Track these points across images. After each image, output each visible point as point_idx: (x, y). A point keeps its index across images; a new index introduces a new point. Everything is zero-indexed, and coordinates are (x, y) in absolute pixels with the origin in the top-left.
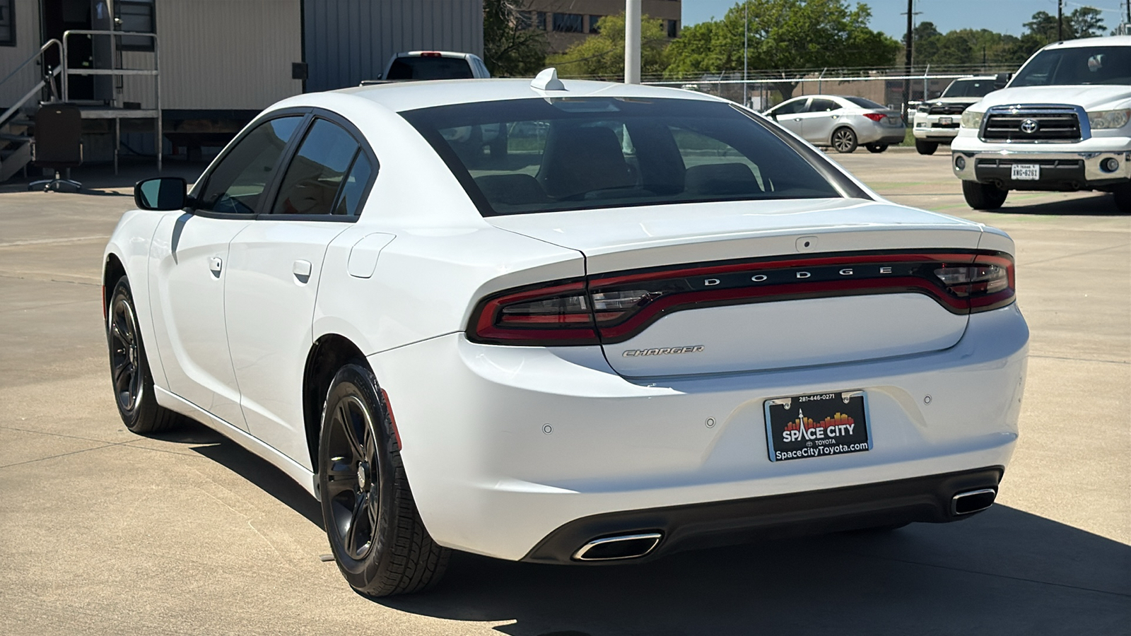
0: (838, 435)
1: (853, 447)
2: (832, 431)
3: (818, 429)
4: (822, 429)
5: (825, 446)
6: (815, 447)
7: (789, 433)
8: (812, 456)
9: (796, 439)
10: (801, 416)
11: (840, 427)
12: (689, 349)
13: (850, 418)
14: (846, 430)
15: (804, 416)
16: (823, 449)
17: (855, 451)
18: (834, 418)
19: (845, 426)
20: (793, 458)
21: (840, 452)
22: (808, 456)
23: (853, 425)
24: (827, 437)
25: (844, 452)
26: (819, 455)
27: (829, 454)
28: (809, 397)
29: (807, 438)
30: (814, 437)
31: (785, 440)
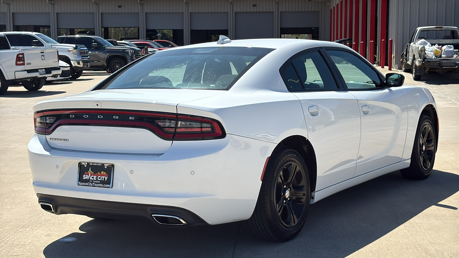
0: (101, 180)
1: (105, 186)
2: (99, 178)
3: (95, 176)
4: (96, 176)
5: (95, 183)
6: (92, 183)
7: (85, 176)
8: (90, 186)
9: (87, 178)
10: (90, 170)
11: (102, 177)
12: (64, 140)
13: (107, 174)
14: (104, 178)
15: (91, 171)
16: (94, 184)
17: (105, 187)
18: (101, 173)
19: (104, 177)
20: (84, 185)
21: (100, 187)
22: (89, 186)
23: (107, 177)
24: (97, 180)
25: (101, 187)
26: (93, 186)
27: (96, 186)
28: (93, 163)
29: (91, 179)
30: (93, 179)
31: (83, 178)
